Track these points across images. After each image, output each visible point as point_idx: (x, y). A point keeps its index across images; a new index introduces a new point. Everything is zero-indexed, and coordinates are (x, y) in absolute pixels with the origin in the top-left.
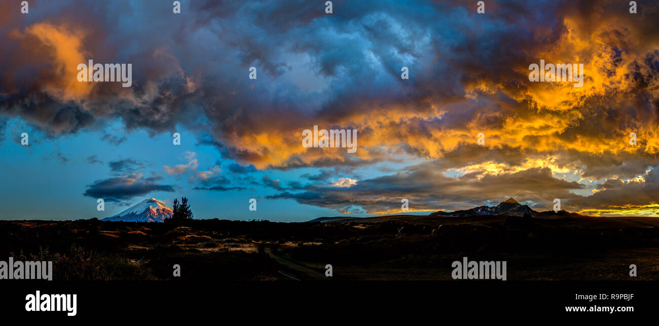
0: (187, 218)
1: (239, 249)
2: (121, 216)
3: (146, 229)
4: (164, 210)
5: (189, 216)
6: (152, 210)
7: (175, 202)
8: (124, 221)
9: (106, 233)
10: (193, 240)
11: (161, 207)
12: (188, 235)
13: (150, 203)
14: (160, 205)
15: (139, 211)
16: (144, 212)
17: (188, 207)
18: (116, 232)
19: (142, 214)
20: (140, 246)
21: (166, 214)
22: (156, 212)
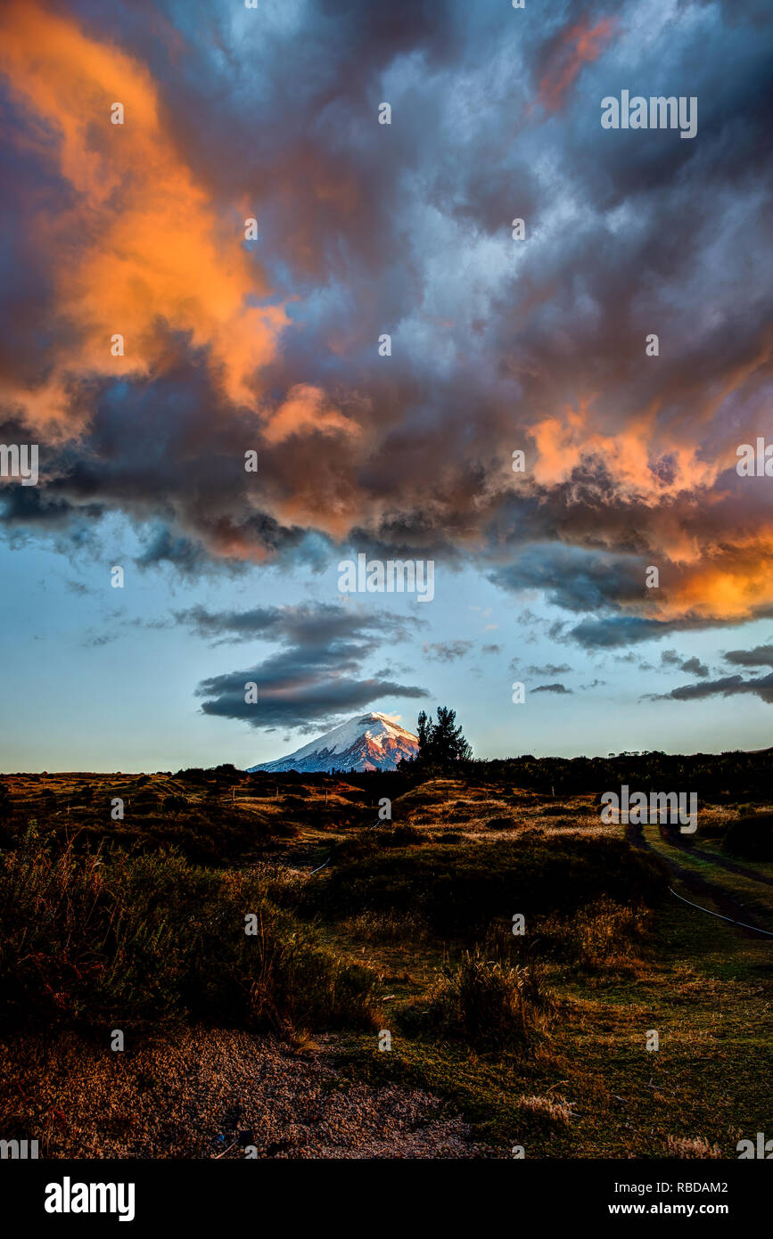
0: (458, 758)
1: (571, 831)
2: (298, 759)
3: (352, 788)
4: (399, 740)
5: (461, 752)
6: (371, 742)
7: (422, 719)
8: (300, 771)
9: (249, 802)
10: (462, 814)
11: (394, 734)
12: (452, 799)
13: (367, 726)
14: (389, 729)
15: (342, 743)
16: (353, 748)
17: (457, 733)
18: (275, 799)
19: (347, 753)
20: (328, 831)
21: (405, 750)
22: (380, 746)
